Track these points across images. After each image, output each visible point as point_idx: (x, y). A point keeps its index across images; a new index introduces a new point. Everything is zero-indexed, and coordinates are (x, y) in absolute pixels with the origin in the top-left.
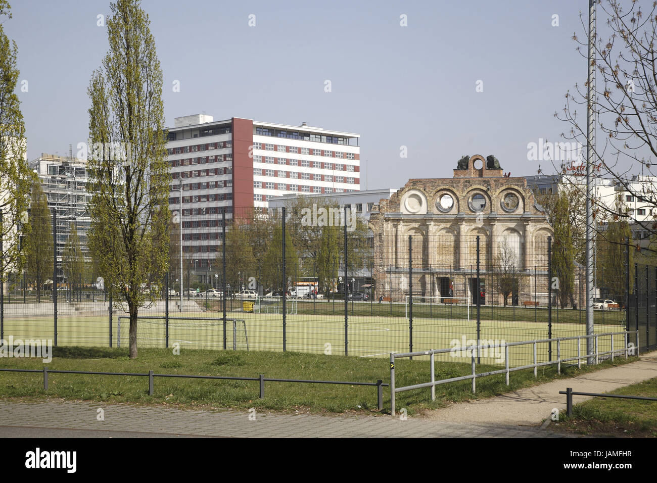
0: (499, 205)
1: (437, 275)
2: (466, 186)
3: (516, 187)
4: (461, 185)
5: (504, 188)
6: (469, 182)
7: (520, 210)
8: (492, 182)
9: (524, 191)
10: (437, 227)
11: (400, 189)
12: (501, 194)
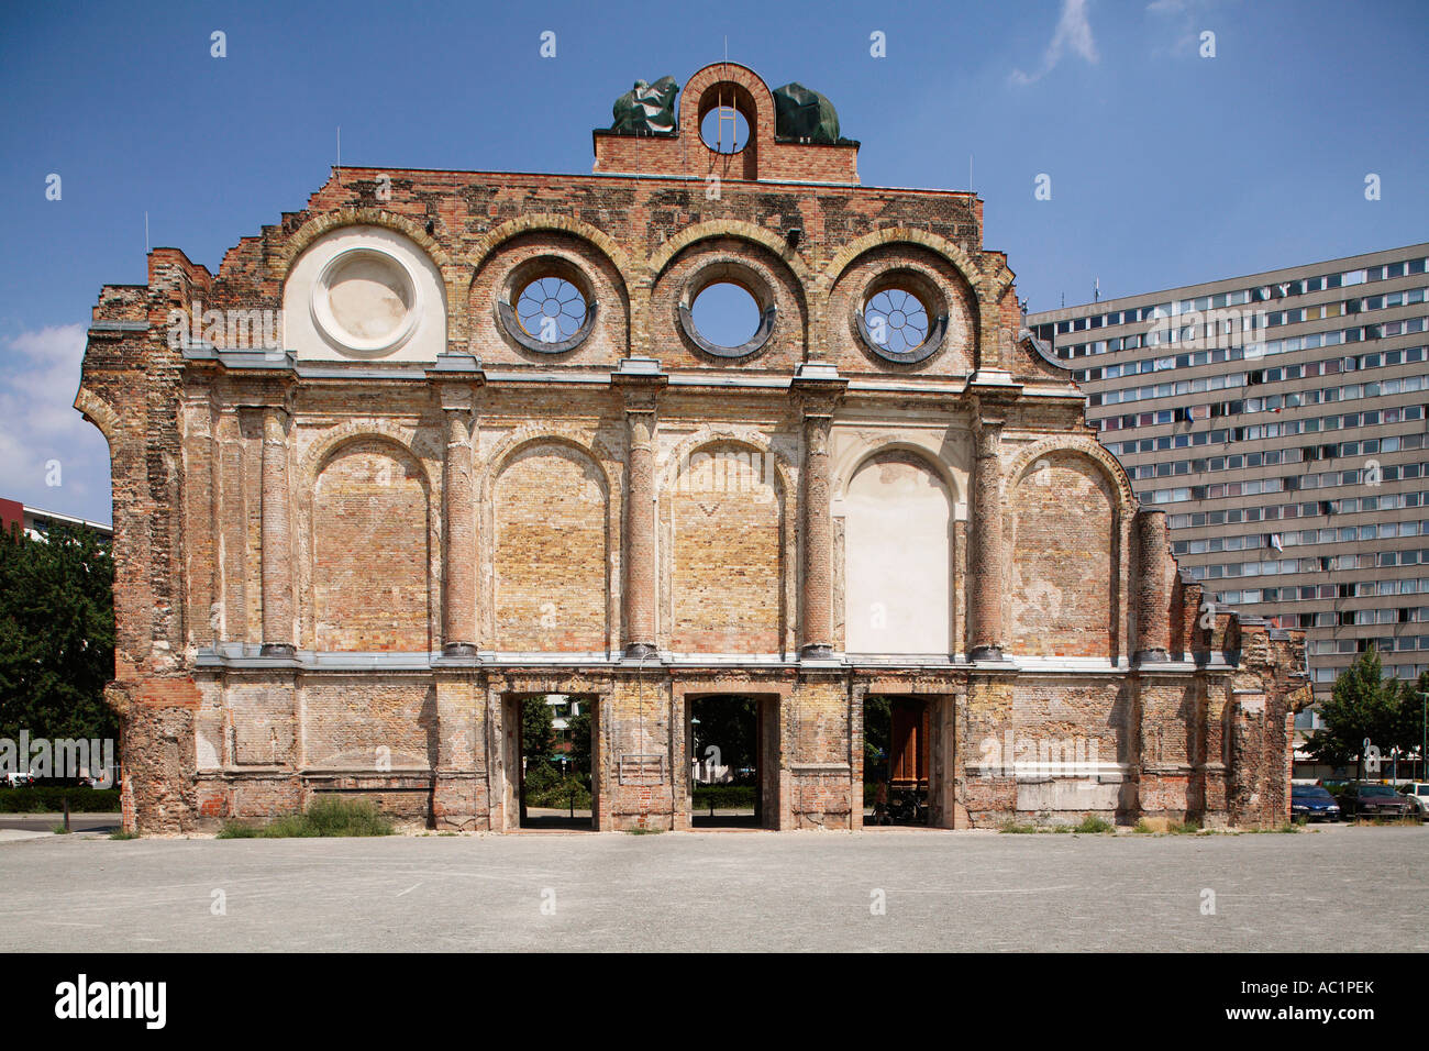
0: (845, 331)
1: (510, 679)
2: (668, 218)
3: (935, 242)
4: (639, 216)
5: (872, 240)
6: (684, 200)
7: (954, 360)
8: (809, 209)
9: (978, 262)
10: (497, 435)
11: (277, 222)
12: (855, 274)
